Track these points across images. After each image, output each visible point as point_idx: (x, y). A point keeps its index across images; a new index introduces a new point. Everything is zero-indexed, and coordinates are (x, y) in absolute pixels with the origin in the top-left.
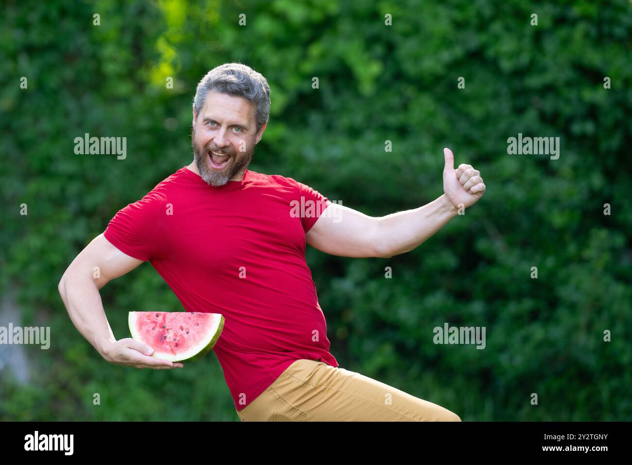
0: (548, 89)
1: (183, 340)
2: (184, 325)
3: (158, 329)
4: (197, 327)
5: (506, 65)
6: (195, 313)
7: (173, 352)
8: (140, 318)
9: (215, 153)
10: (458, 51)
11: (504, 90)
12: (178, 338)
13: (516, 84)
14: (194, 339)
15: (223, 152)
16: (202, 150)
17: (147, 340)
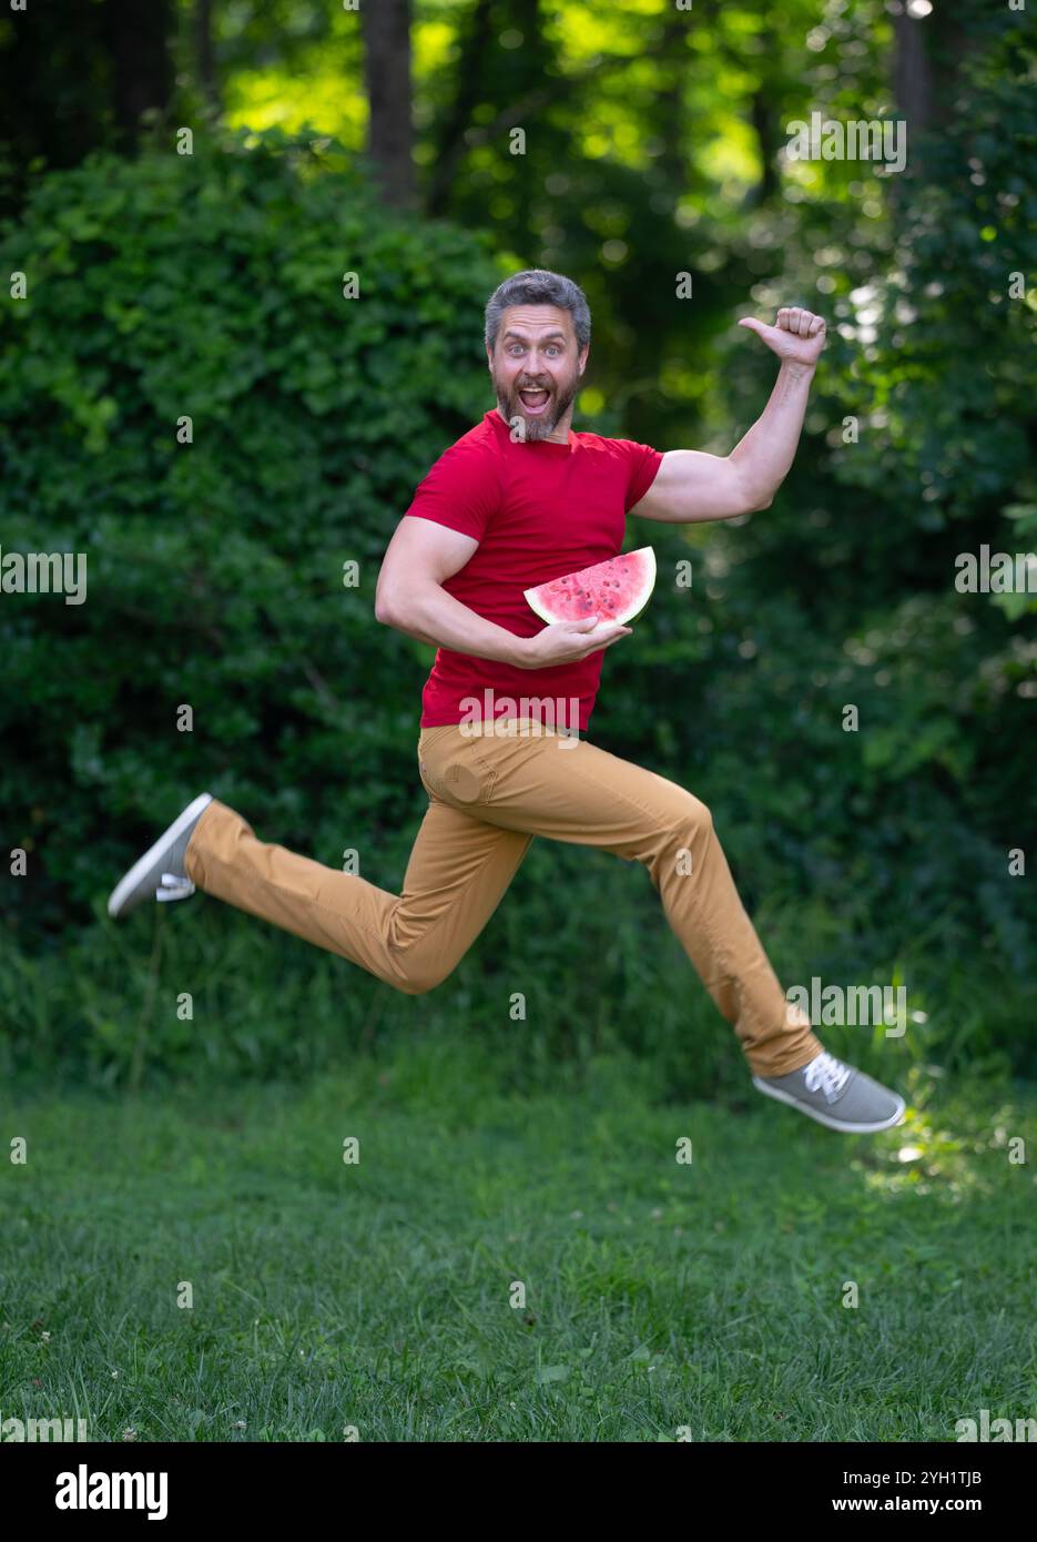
0: (387, 442)
1: (617, 596)
2: (608, 579)
3: (574, 598)
4: (626, 575)
5: (318, 404)
6: (615, 559)
7: (610, 616)
8: (543, 594)
9: (528, 390)
10: (244, 381)
11: (310, 443)
12: (608, 597)
13: (329, 434)
14: (631, 589)
15: (540, 385)
16: (509, 390)
17: (567, 616)
